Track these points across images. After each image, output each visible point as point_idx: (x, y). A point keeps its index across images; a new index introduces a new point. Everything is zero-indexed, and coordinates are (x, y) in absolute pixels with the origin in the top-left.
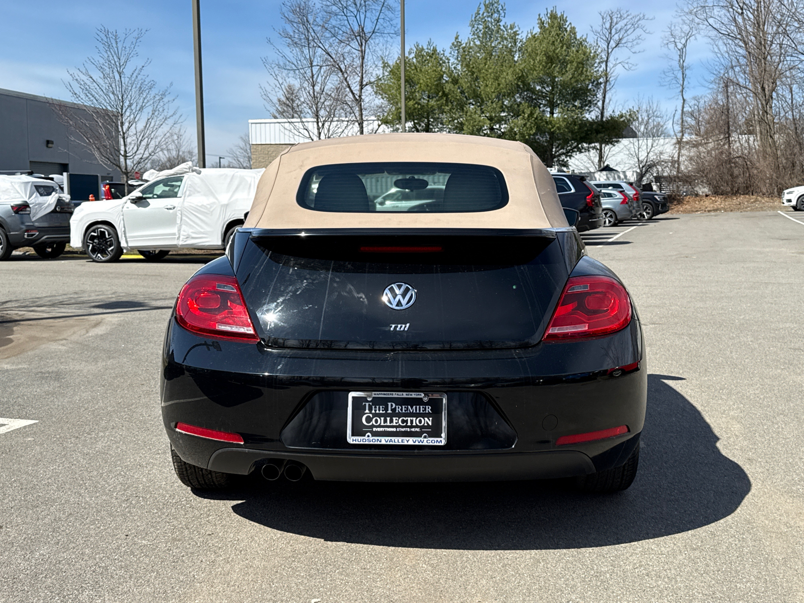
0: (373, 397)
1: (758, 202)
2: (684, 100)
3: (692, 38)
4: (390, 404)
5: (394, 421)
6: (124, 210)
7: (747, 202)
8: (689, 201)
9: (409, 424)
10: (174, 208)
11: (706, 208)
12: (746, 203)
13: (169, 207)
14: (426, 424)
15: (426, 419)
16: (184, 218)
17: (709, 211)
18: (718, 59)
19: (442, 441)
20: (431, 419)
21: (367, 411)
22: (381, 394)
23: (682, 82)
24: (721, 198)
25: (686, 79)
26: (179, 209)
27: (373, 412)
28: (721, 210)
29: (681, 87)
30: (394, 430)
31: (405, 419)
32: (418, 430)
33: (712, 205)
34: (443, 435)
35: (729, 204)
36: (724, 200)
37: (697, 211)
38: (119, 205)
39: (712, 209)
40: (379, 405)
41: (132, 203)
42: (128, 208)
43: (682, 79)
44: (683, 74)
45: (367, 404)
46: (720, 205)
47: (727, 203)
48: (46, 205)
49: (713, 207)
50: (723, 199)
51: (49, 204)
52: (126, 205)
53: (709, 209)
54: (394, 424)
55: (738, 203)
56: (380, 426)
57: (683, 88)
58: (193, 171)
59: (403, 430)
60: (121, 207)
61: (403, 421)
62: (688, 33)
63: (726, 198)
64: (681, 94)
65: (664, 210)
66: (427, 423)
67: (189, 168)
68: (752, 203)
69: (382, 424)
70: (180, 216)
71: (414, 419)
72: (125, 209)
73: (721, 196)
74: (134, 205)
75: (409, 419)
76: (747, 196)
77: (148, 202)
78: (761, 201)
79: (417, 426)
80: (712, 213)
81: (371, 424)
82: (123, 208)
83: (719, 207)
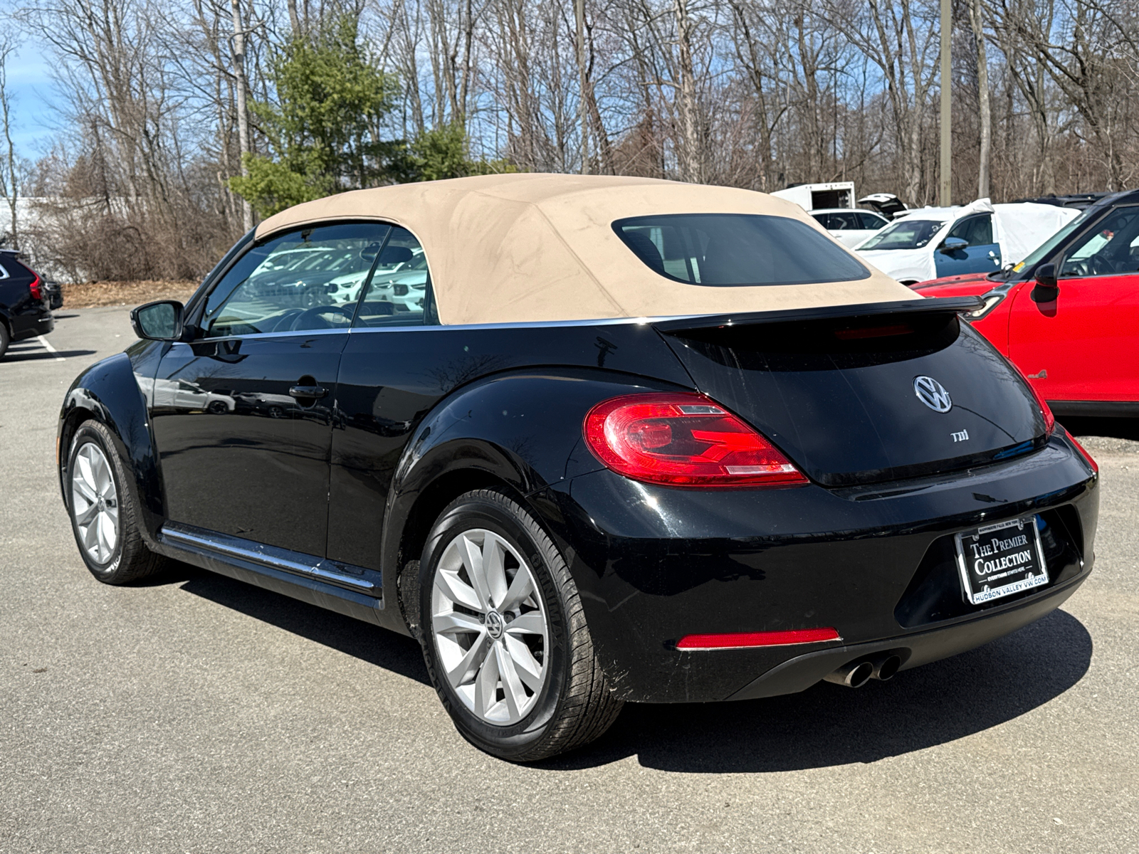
0: (980, 536)
1: (168, 290)
2: (11, 144)
3: (12, 53)
4: (993, 540)
7: (154, 289)
8: (70, 291)
9: (1015, 563)
11: (99, 299)
12: (152, 292)
14: (1027, 560)
15: (1026, 552)
17: (105, 304)
18: (58, 87)
19: (1043, 578)
20: (1029, 551)
21: (977, 556)
22: (985, 529)
23: (4, 118)
24: (116, 286)
25: (10, 114)
27: (982, 555)
28: (120, 303)
29: (4, 125)
30: (1004, 575)
31: (1010, 557)
32: (1022, 569)
33: (106, 296)
34: (1044, 569)
35: (130, 294)
36: (121, 288)
37: (87, 305)
39: (108, 301)
40: (985, 545)
43: (3, 112)
44: (5, 105)
45: (974, 546)
46: (118, 295)
47: (126, 293)
49: (108, 298)
50: (118, 287)
53: (104, 301)
54: (1004, 567)
55: (141, 292)
56: (993, 573)
57: (7, 126)
59: (1011, 573)
61: (1011, 561)
62: (4, 46)
63: (122, 285)
64: (4, 134)
65: (57, 305)
66: (1028, 558)
68: (160, 291)
69: (994, 570)
71: (1017, 555)
73: (115, 283)
75: (1014, 556)
76: (151, 282)
78: (171, 289)
79: (1020, 565)
80: (109, 307)
81: (984, 573)
83: (117, 298)
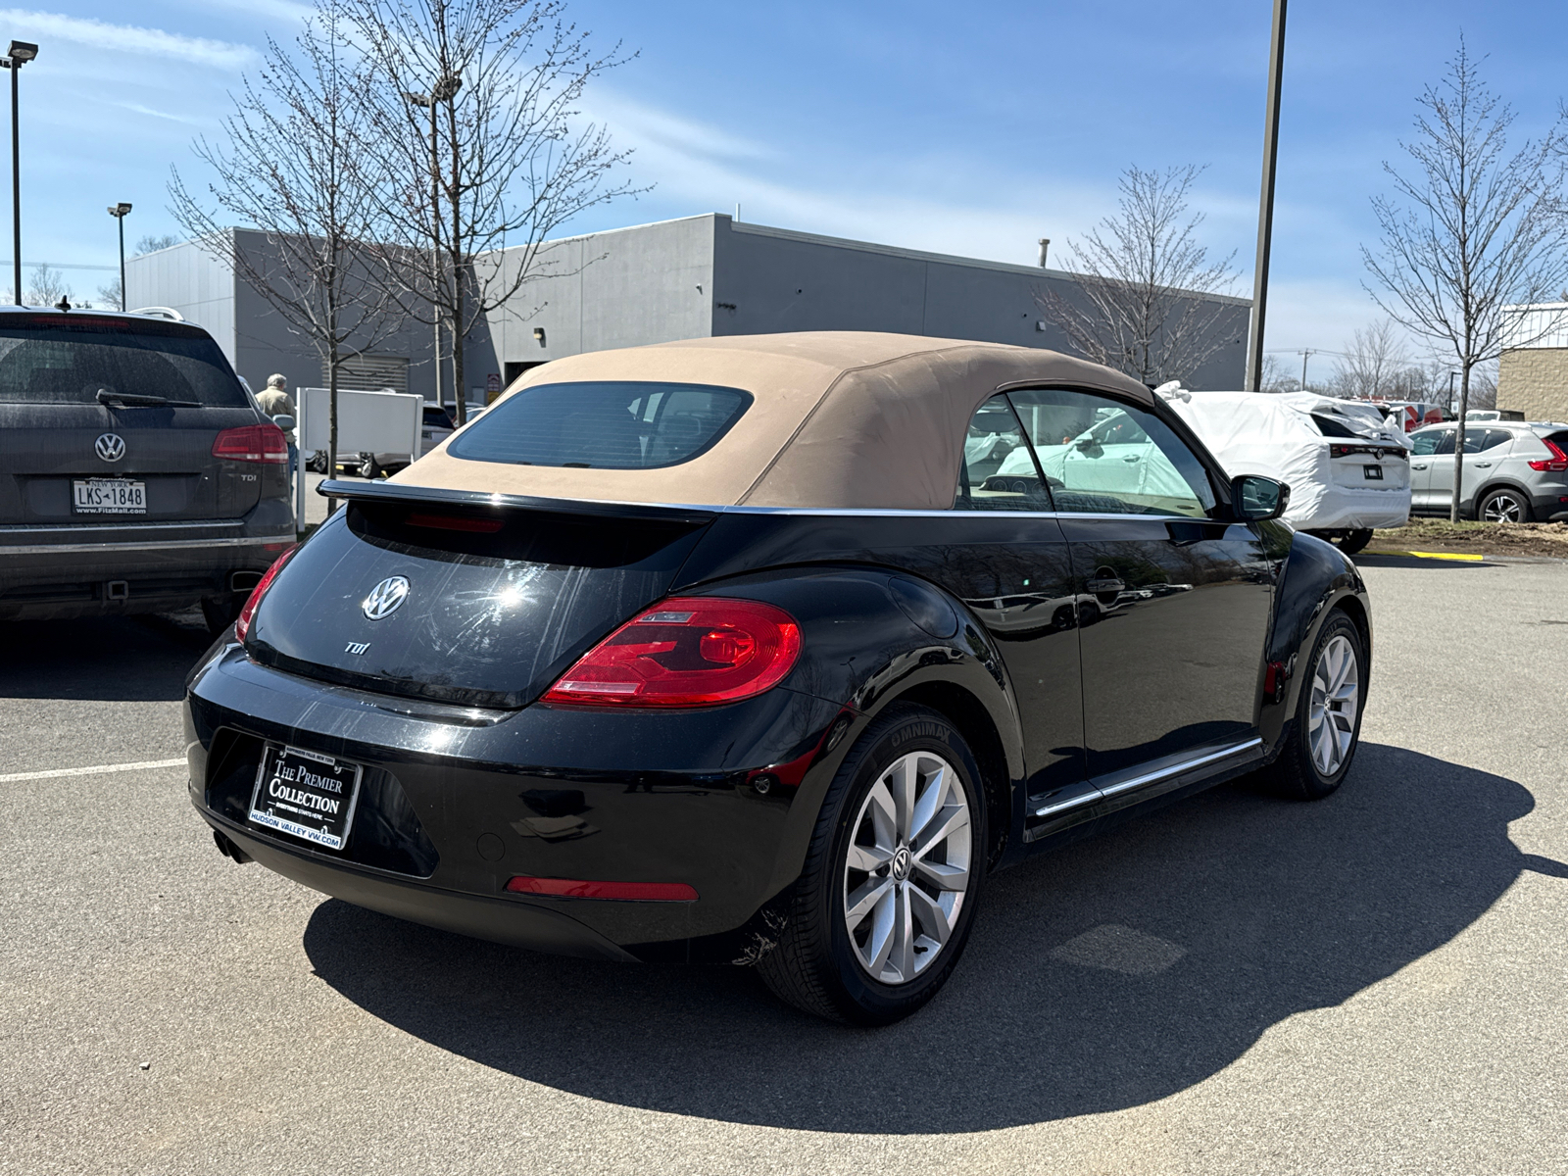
0: (289, 755)
4: (301, 767)
5: (299, 797)
6: (1066, 460)
9: (312, 806)
10: (1138, 459)
13: (1131, 457)
14: (330, 811)
15: (333, 801)
16: (1150, 476)
19: (339, 842)
20: (338, 803)
21: (277, 775)
22: (297, 751)
26: (1144, 461)
27: (283, 777)
30: (295, 810)
31: (311, 796)
32: (320, 817)
34: (345, 833)
38: (1060, 454)
40: (291, 767)
41: (1079, 450)
42: (1072, 458)
45: (280, 762)
48: (976, 450)
51: (981, 449)
52: (1071, 454)
54: (297, 801)
56: (283, 801)
58: (1178, 396)
59: (305, 813)
60: (1062, 456)
61: (308, 799)
66: (333, 810)
67: (1173, 392)
69: (287, 798)
70: (1144, 472)
71: (320, 798)
72: (1068, 459)
74: (1080, 453)
75: (315, 797)
77: (1101, 449)
79: (319, 812)
81: (277, 795)
82: (1065, 457)
